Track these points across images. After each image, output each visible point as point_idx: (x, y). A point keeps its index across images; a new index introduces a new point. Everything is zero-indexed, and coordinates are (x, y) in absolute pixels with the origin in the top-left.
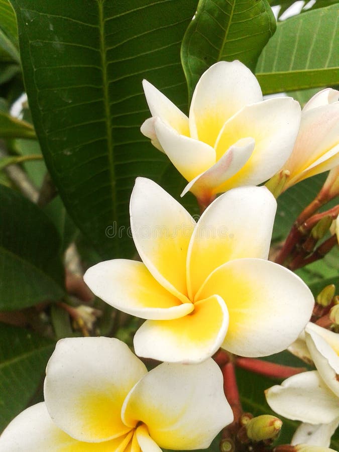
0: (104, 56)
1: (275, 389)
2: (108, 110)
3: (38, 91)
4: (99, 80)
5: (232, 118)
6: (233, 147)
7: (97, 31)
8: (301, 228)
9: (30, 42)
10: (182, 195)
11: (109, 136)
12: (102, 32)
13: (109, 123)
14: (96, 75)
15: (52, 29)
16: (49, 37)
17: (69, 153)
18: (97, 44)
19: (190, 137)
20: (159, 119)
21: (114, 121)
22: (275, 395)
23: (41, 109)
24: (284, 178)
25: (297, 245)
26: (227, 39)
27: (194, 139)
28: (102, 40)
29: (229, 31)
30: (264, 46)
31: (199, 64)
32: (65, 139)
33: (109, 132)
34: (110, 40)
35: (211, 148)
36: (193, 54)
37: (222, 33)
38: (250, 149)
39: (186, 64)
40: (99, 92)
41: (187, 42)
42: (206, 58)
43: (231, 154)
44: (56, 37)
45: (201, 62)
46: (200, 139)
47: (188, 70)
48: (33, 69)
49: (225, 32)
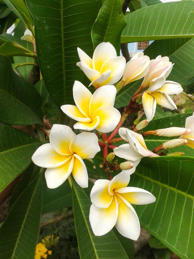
0: (62, 31)
1: (116, 148)
2: (63, 50)
3: (40, 45)
4: (61, 39)
5: (106, 62)
6: (103, 73)
7: (60, 21)
8: (133, 99)
9: (38, 28)
10: (89, 87)
11: (63, 61)
12: (62, 21)
13: (63, 55)
14: (59, 38)
15: (45, 22)
16: (44, 25)
17: (49, 67)
18: (60, 26)
19: (93, 69)
20: (82, 62)
21: (66, 55)
22: (116, 150)
23: (40, 51)
24: (123, 82)
25: (132, 106)
26: (107, 32)
27: (94, 70)
28: (62, 24)
29: (110, 24)
30: (123, 29)
31: (98, 36)
32: (48, 62)
33: (64, 59)
34: (65, 24)
35: (99, 72)
36: (96, 33)
37: (107, 25)
38: (109, 74)
39: (93, 37)
40: (60, 44)
41: (93, 29)
42: (100, 34)
43: (103, 75)
44: (46, 25)
45: (99, 36)
46: (96, 70)
47: (94, 39)
48: (38, 38)
49: (108, 25)
